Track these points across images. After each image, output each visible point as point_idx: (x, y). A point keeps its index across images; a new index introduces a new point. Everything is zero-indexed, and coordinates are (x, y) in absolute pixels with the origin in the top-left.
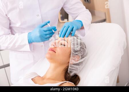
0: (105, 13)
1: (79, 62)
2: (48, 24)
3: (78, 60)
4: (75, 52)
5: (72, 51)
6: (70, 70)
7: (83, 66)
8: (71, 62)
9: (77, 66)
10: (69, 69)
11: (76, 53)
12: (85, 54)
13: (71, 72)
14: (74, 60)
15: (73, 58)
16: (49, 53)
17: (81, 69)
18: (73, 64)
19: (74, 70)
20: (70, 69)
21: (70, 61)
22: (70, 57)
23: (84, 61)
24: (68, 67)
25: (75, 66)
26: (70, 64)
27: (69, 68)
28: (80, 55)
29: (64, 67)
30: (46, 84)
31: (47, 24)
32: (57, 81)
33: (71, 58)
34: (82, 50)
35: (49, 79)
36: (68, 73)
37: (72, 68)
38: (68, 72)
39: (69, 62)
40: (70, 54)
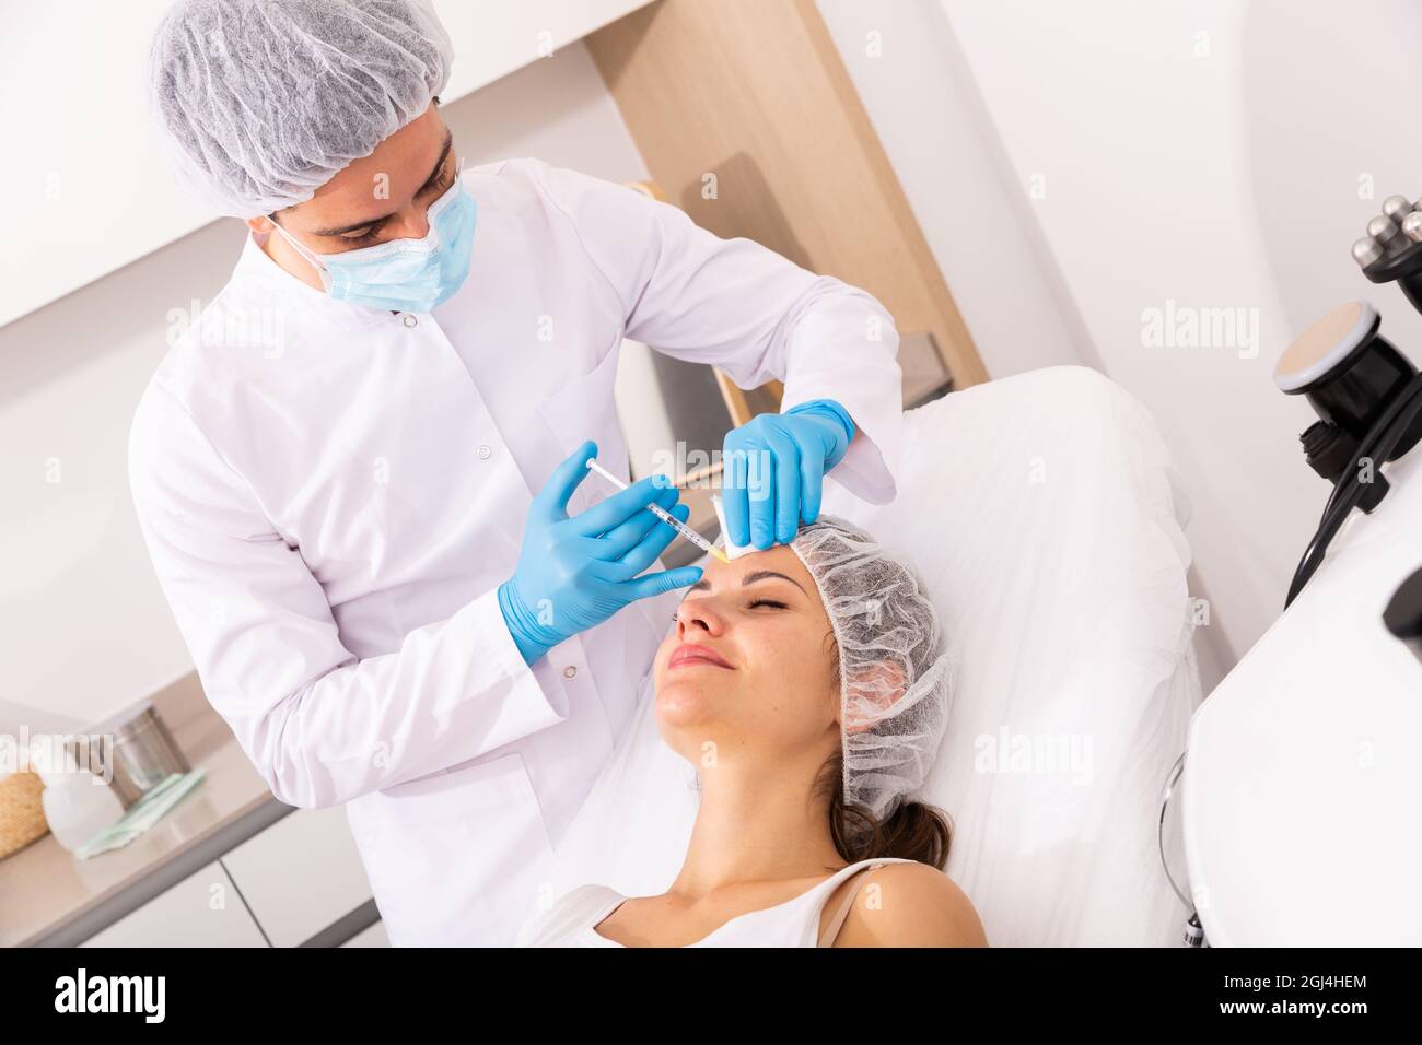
0: (932, 339)
1: (905, 703)
2: (591, 463)
3: (895, 696)
4: (864, 641)
5: (839, 634)
6: (858, 783)
7: (944, 726)
8: (851, 717)
9: (905, 738)
10: (846, 775)
11: (876, 645)
12: (933, 641)
13: (866, 794)
14: (871, 696)
15: (861, 686)
16: (683, 683)
17: (933, 753)
18: (873, 731)
19: (883, 771)
20: (854, 773)
21: (844, 711)
22: (836, 682)
23: (938, 687)
24: (837, 760)
25: (888, 741)
26: (845, 739)
27: (849, 764)
28: (904, 651)
29: (808, 768)
30: (720, 924)
31: (583, 472)
32: (796, 884)
33: (844, 689)
34: (905, 613)
35: (728, 885)
36: (847, 808)
37: (872, 763)
38: (848, 799)
39: (835, 725)
40: (835, 662)
